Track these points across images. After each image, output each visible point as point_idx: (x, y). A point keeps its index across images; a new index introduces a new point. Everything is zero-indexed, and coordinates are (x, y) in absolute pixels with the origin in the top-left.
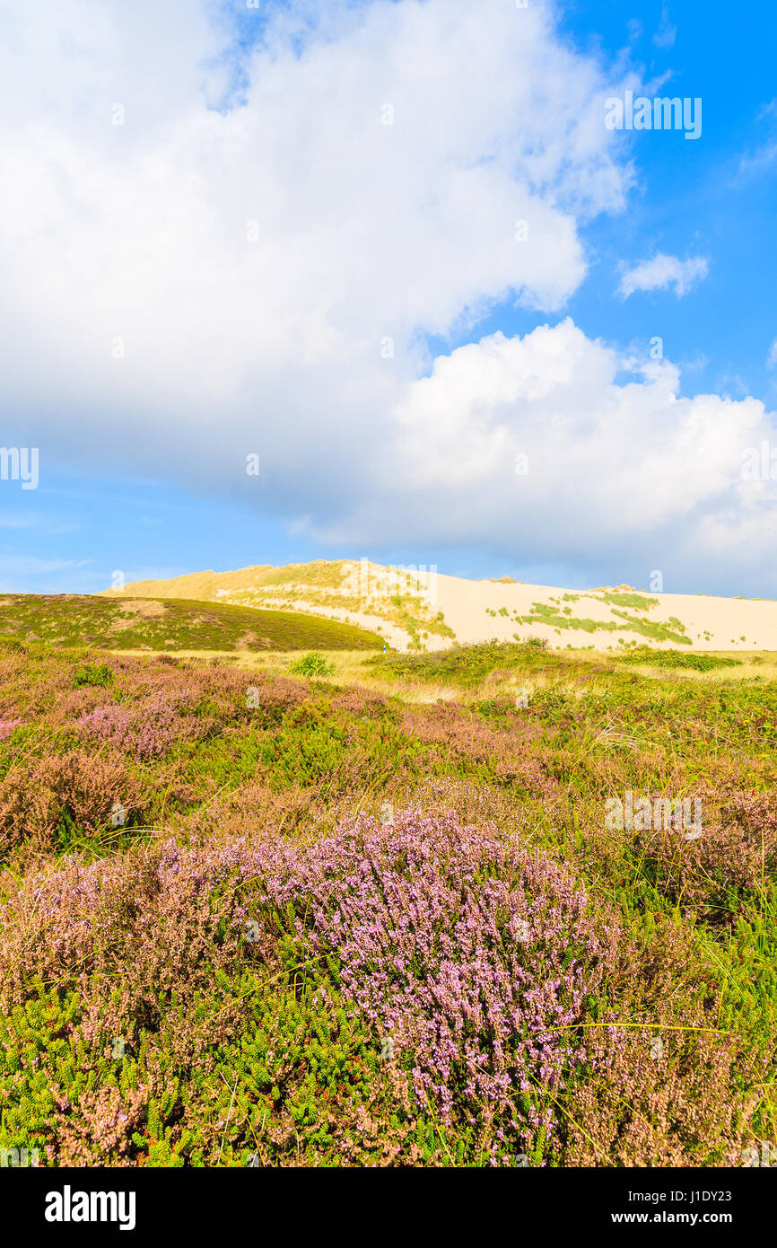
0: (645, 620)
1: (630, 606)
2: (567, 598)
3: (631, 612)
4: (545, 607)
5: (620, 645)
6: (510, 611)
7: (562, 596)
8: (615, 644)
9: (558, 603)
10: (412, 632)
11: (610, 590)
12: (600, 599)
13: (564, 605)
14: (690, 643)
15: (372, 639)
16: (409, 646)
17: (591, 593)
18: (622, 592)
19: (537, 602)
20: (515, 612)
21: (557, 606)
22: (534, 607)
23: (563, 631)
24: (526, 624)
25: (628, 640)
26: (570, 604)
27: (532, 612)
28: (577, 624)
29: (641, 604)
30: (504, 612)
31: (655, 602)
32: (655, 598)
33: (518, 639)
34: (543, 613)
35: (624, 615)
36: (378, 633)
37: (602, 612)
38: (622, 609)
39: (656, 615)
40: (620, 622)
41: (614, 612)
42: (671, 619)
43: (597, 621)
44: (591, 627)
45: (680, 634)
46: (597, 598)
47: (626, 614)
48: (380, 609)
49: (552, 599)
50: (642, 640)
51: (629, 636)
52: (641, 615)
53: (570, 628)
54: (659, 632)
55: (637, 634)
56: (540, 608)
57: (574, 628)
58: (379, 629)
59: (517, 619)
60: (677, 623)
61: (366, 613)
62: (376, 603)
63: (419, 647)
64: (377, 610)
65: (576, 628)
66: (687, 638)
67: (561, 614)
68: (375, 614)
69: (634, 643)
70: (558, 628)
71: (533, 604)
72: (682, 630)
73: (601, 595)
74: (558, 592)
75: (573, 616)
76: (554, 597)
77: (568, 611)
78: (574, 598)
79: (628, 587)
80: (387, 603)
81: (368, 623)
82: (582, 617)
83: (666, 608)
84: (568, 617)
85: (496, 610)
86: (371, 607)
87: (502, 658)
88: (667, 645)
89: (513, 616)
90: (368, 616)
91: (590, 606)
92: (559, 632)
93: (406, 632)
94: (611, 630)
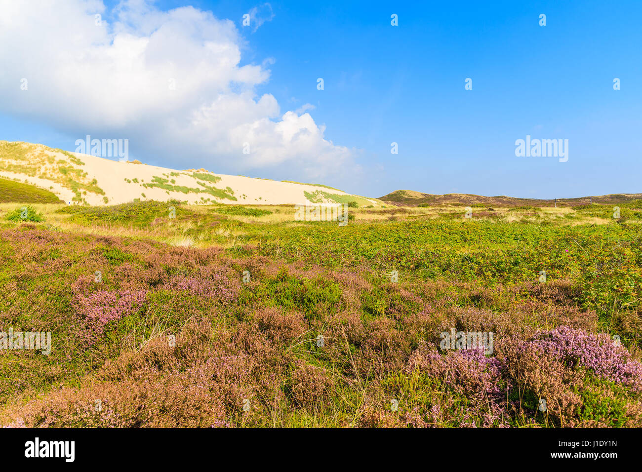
0: (214, 188)
1: (207, 180)
2: (172, 174)
3: (207, 183)
4: (160, 179)
5: (202, 201)
6: (139, 180)
7: (170, 173)
8: (199, 200)
9: (168, 177)
10: (75, 191)
11: (195, 171)
12: (191, 176)
13: (171, 178)
14: (236, 200)
15: (46, 195)
16: (73, 199)
17: (186, 172)
18: (201, 172)
19: (155, 176)
20: (142, 181)
21: (167, 179)
22: (154, 179)
23: (170, 192)
24: (149, 188)
25: (206, 198)
26: (174, 178)
27: (152, 181)
28: (178, 189)
29: (213, 179)
30: (136, 181)
31: (219, 179)
32: (219, 177)
33: (145, 196)
34: (159, 183)
35: (203, 185)
36: (50, 190)
37: (192, 183)
38: (202, 182)
39: (220, 186)
40: (202, 188)
41: (198, 183)
42: (227, 188)
43: (189, 187)
44: (186, 190)
45: (231, 195)
46: (189, 175)
47: (205, 184)
48: (51, 176)
49: (164, 174)
50: (213, 198)
51: (206, 196)
52: (212, 185)
53: (175, 191)
54: (221, 194)
55: (210, 195)
56: (157, 179)
57: (177, 191)
58: (51, 188)
59: (144, 185)
60: (229, 189)
61: (40, 177)
62: (48, 171)
63: (81, 200)
64: (49, 176)
65: (178, 191)
66: (235, 198)
67: (169, 183)
68: (48, 178)
69: (209, 200)
70: (168, 191)
71: (153, 177)
72: (232, 194)
73: (191, 174)
74: (168, 171)
75: (176, 184)
76: (165, 173)
77: (173, 182)
78: (177, 175)
79: (204, 169)
80: (56, 172)
81: (43, 184)
82: (181, 185)
83: (225, 182)
84: (173, 185)
85: (131, 179)
86: (44, 174)
87: (158, 211)
88: (226, 201)
89: (142, 183)
90: (42, 180)
91: (185, 179)
92: (168, 193)
93: (72, 191)
94: (197, 192)
